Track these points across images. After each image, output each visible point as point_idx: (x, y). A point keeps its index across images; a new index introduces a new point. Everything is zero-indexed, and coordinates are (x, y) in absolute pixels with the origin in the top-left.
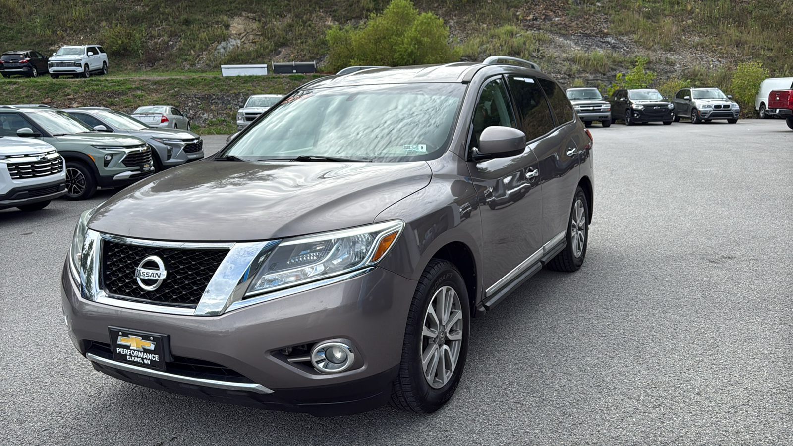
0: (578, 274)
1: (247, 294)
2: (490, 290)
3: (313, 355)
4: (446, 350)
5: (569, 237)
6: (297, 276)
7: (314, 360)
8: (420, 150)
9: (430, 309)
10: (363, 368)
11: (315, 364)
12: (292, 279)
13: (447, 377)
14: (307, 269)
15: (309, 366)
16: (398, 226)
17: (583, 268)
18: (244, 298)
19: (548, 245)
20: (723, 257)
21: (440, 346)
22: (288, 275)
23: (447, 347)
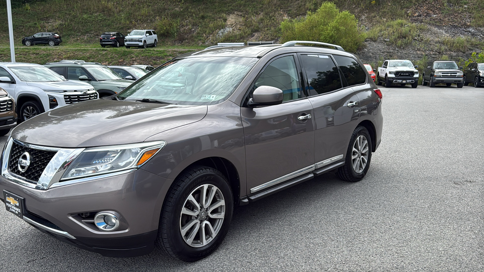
0: (357, 184)
1: (62, 179)
2: (254, 189)
3: (95, 218)
4: (206, 225)
6: (93, 170)
7: (96, 223)
8: (211, 98)
9: (191, 197)
10: (127, 231)
11: (96, 225)
12: (91, 172)
13: (205, 242)
15: (93, 225)
17: (363, 181)
18: (60, 181)
19: (320, 164)
21: (201, 222)
22: (88, 170)
23: (208, 223)
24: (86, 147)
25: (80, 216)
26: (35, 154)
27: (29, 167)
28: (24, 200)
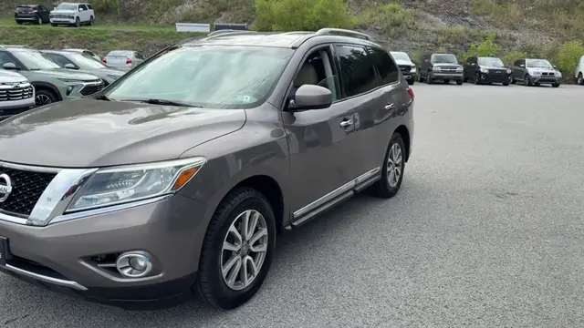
1: (67, 211)
2: (297, 213)
3: (118, 262)
4: (248, 260)
5: (384, 172)
6: (111, 198)
7: (119, 267)
8: (245, 100)
9: (232, 228)
10: (161, 275)
11: (120, 270)
12: (107, 200)
13: (248, 281)
14: (119, 193)
15: (115, 271)
16: (201, 161)
18: (64, 214)
19: (360, 178)
20: (508, 193)
21: (243, 257)
22: (104, 198)
23: (250, 258)
24: (100, 167)
25: (93, 260)
26: (18, 176)
27: (10, 195)
28: (8, 240)
